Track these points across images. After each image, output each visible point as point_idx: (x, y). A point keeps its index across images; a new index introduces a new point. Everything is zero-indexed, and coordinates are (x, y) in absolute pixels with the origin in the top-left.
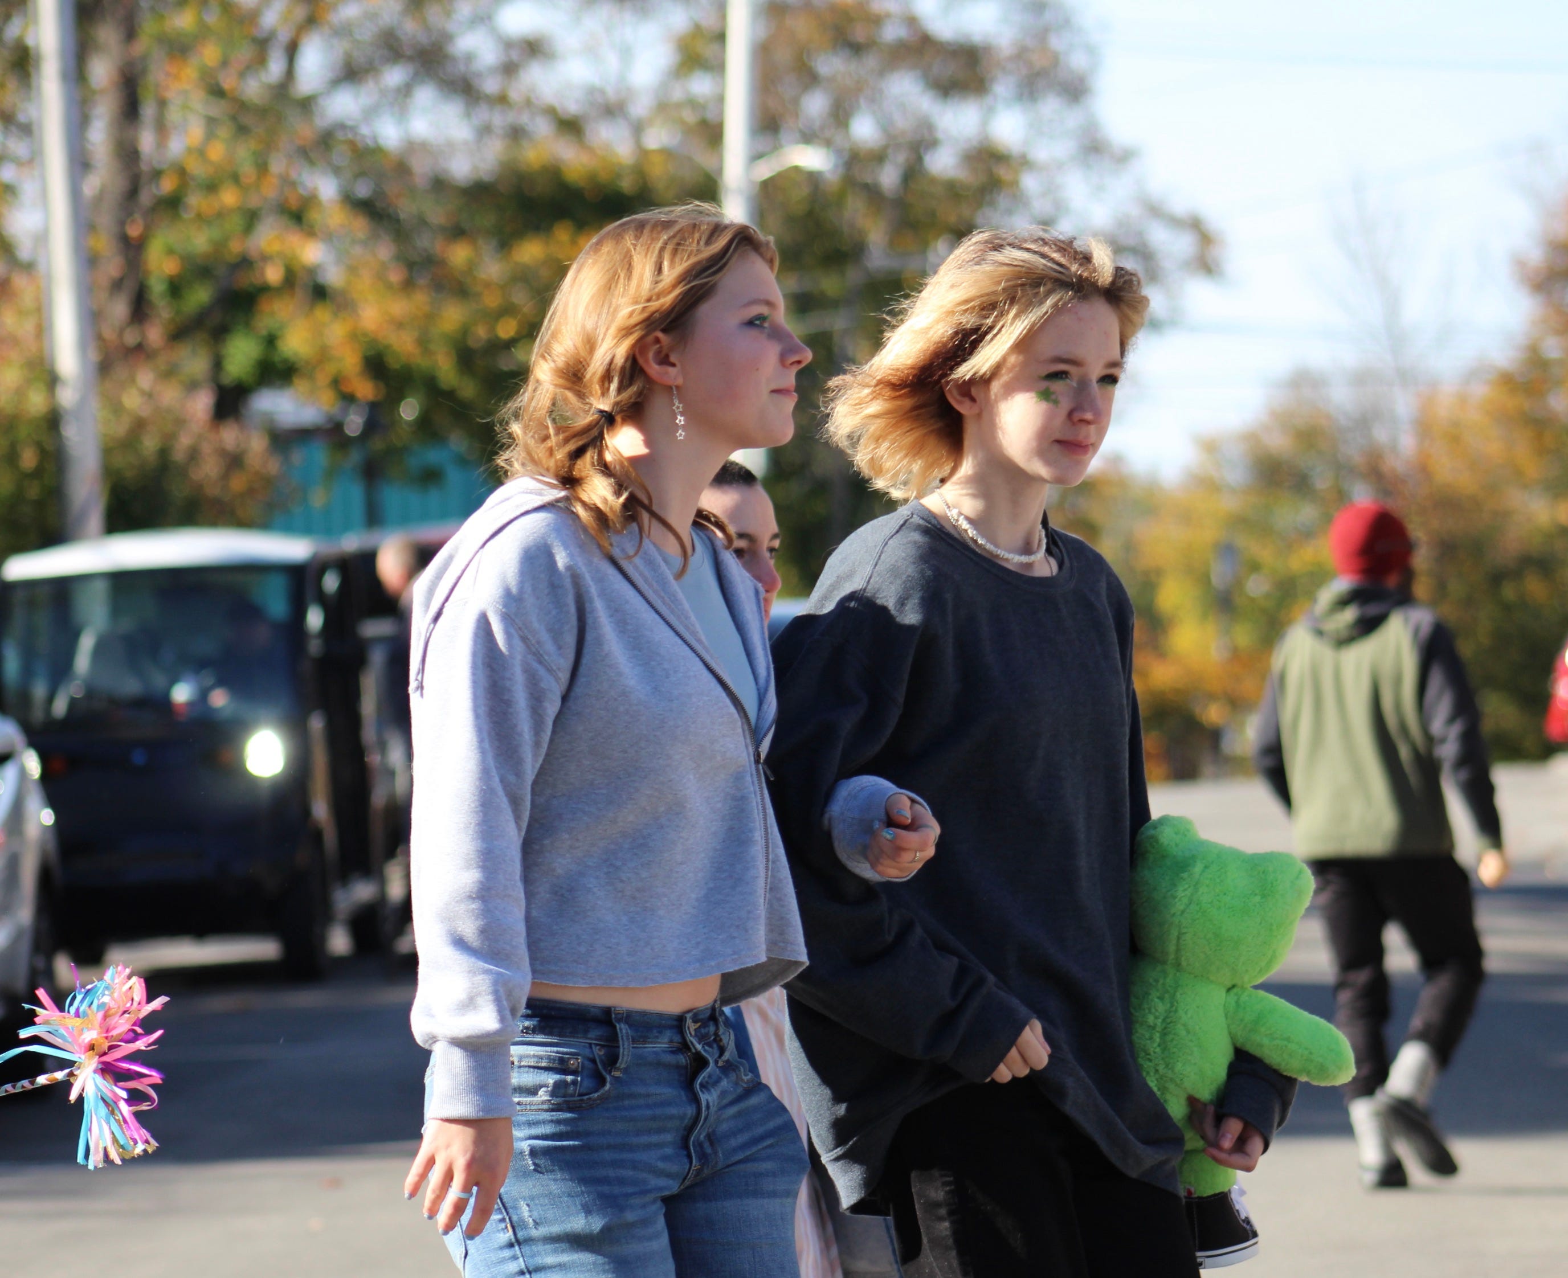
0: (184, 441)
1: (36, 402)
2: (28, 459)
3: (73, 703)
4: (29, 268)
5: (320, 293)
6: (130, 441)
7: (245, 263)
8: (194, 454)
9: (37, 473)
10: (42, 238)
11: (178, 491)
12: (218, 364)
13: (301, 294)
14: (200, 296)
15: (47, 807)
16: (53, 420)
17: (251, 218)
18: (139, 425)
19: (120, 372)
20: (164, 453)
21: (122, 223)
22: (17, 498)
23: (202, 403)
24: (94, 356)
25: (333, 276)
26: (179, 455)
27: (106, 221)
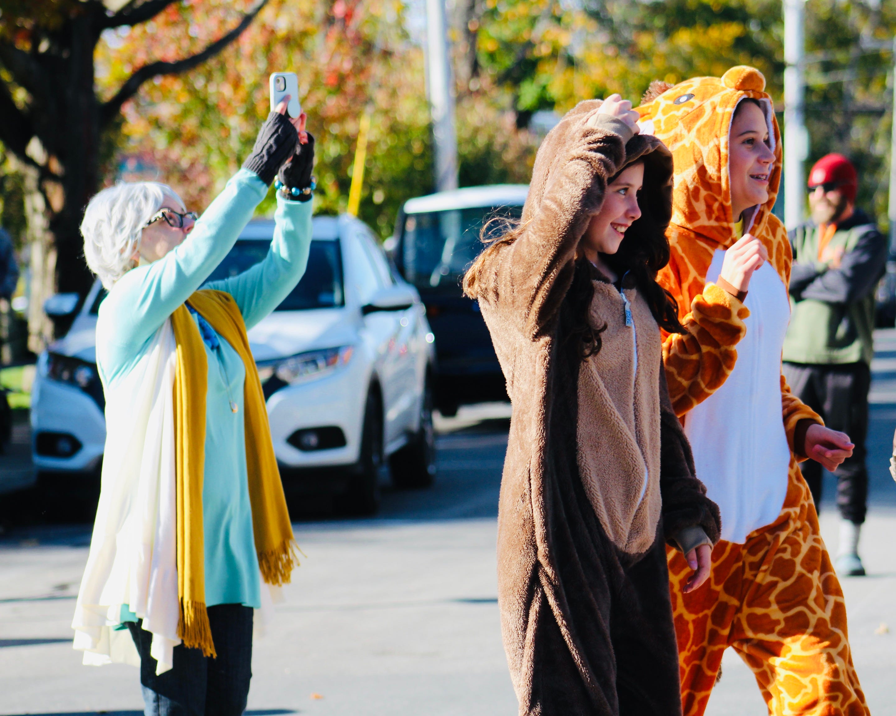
0: (499, 140)
1: (422, 119)
2: (417, 147)
3: (443, 278)
4: (417, 47)
5: (571, 62)
6: (471, 140)
7: (530, 45)
8: (505, 146)
9: (422, 156)
10: (425, 31)
11: (496, 167)
12: (516, 99)
13: (560, 62)
14: (507, 61)
15: (430, 332)
16: (430, 128)
17: (533, 21)
18: (476, 131)
19: (466, 104)
20: (489, 146)
21: (467, 24)
22: (411, 170)
23: (510, 119)
24: (453, 95)
25: (578, 52)
26: (497, 148)
27: (458, 22)
